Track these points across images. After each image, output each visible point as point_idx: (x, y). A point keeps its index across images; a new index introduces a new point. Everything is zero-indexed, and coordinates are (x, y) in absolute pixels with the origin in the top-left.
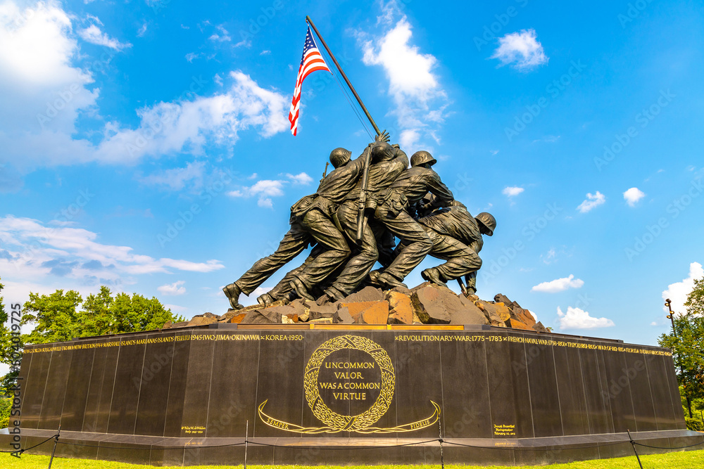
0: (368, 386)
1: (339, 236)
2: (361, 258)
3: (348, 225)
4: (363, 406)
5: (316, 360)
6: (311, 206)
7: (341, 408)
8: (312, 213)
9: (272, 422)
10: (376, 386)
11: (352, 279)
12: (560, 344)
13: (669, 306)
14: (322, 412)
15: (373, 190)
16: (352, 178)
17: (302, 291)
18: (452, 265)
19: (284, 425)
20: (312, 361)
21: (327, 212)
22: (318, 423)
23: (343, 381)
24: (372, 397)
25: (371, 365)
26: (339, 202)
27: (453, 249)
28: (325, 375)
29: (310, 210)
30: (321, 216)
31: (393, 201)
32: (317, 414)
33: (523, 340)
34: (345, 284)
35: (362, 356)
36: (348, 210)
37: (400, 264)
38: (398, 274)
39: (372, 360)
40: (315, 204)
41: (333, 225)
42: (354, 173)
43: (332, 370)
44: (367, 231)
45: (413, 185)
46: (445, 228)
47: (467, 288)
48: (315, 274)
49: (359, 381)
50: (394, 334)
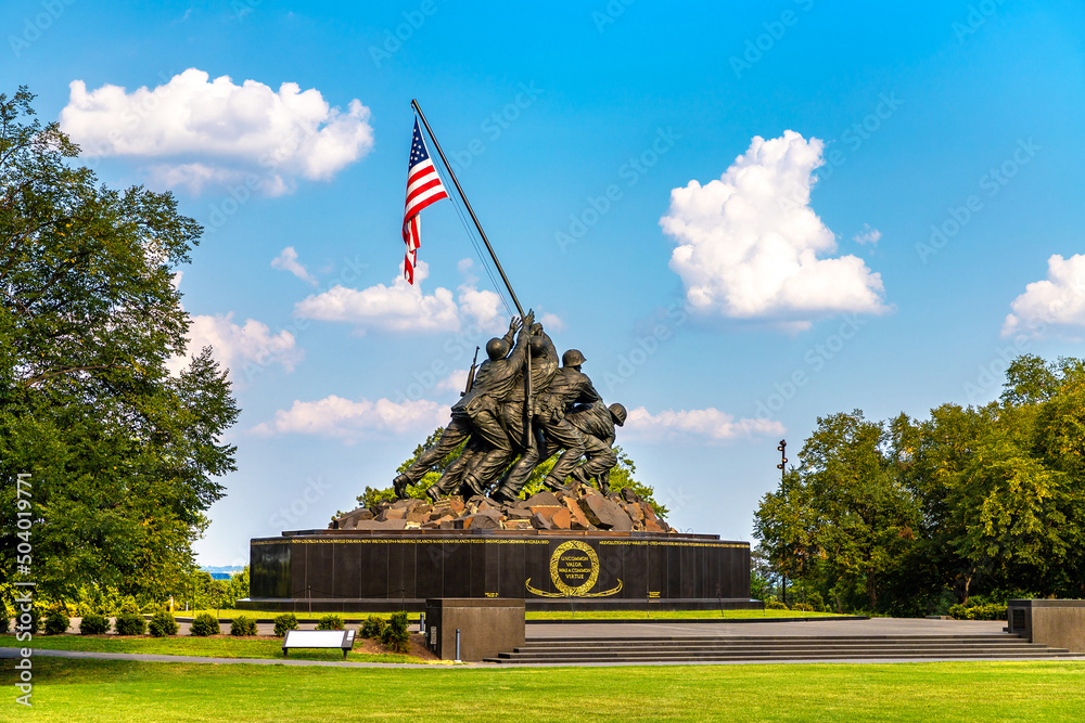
0: (584, 571)
2: (527, 460)
4: (581, 582)
5: (557, 554)
7: (571, 583)
9: (534, 591)
10: (589, 570)
11: (521, 480)
13: (783, 450)
14: (560, 585)
18: (594, 464)
19: (540, 593)
20: (554, 556)
21: (494, 413)
22: (558, 591)
23: (571, 568)
24: (587, 576)
25: (586, 559)
26: (503, 402)
27: (596, 449)
28: (562, 564)
30: (490, 417)
31: (556, 409)
32: (558, 586)
33: (667, 543)
34: (516, 484)
35: (581, 553)
36: (512, 412)
37: (562, 469)
38: (561, 478)
39: (586, 555)
41: (499, 426)
43: (565, 561)
46: (589, 427)
47: (603, 484)
49: (579, 568)
50: (599, 540)
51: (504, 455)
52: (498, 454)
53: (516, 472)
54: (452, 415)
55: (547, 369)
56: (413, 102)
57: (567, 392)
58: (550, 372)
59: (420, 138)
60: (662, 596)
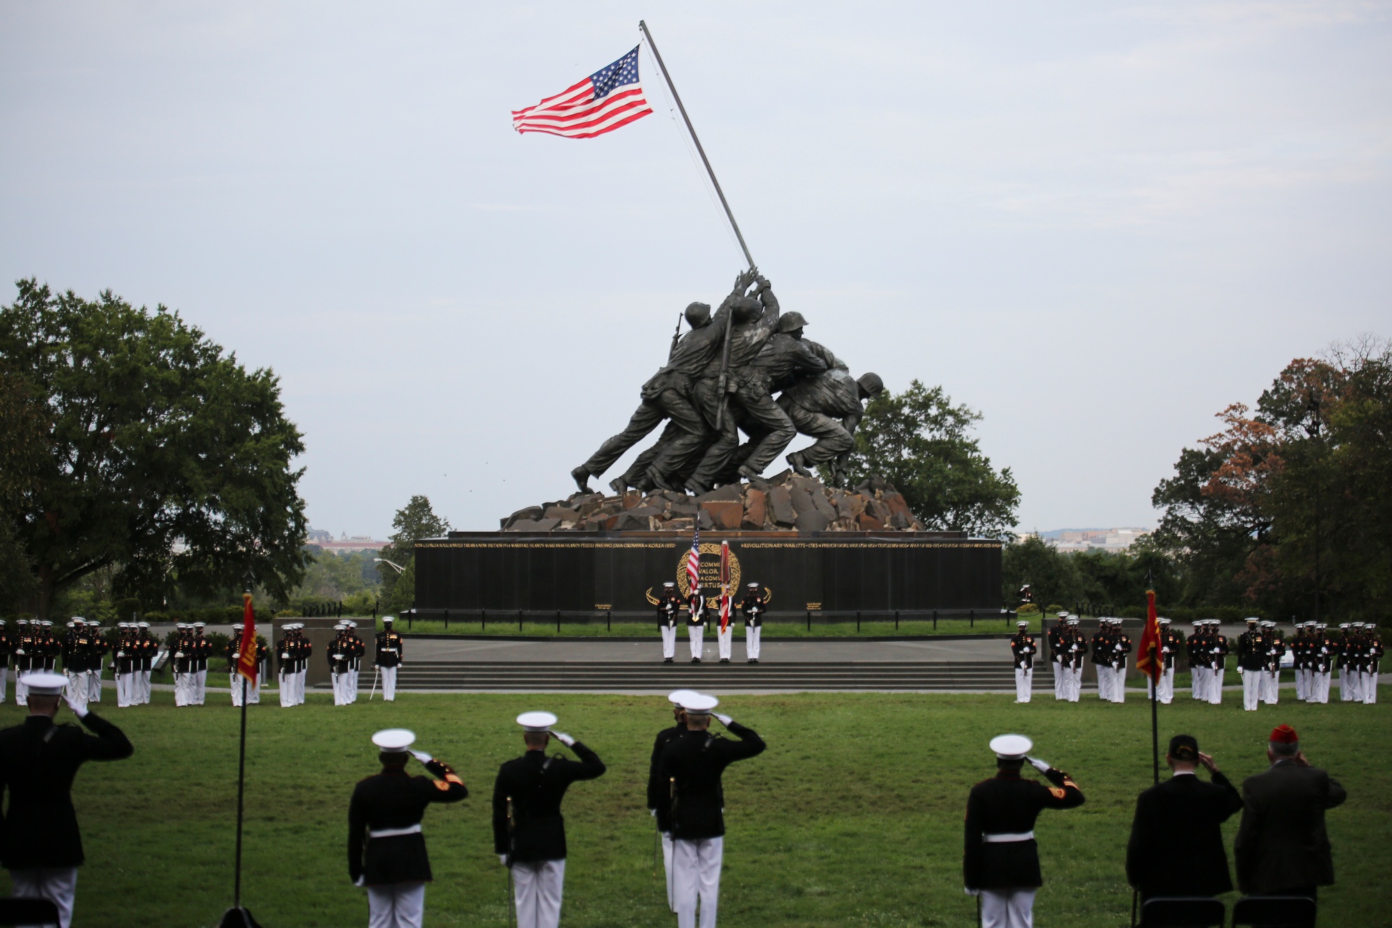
1: (698, 419)
2: (721, 447)
3: (707, 408)
6: (665, 386)
8: (668, 394)
11: (711, 469)
12: (870, 545)
15: (734, 365)
16: (710, 349)
17: (659, 480)
20: (682, 562)
21: (683, 392)
26: (696, 379)
27: (822, 429)
29: (665, 390)
30: (677, 398)
31: (754, 385)
33: (835, 545)
34: (704, 475)
36: (706, 391)
37: (760, 456)
40: (671, 383)
41: (690, 406)
42: (713, 343)
44: (728, 416)
45: (777, 364)
48: (672, 461)
49: (715, 575)
50: (740, 543)
51: (696, 440)
52: (688, 439)
53: (705, 461)
54: (642, 394)
55: (752, 337)
56: (642, 23)
57: (773, 364)
58: (755, 339)
59: (637, 72)
60: (824, 607)
